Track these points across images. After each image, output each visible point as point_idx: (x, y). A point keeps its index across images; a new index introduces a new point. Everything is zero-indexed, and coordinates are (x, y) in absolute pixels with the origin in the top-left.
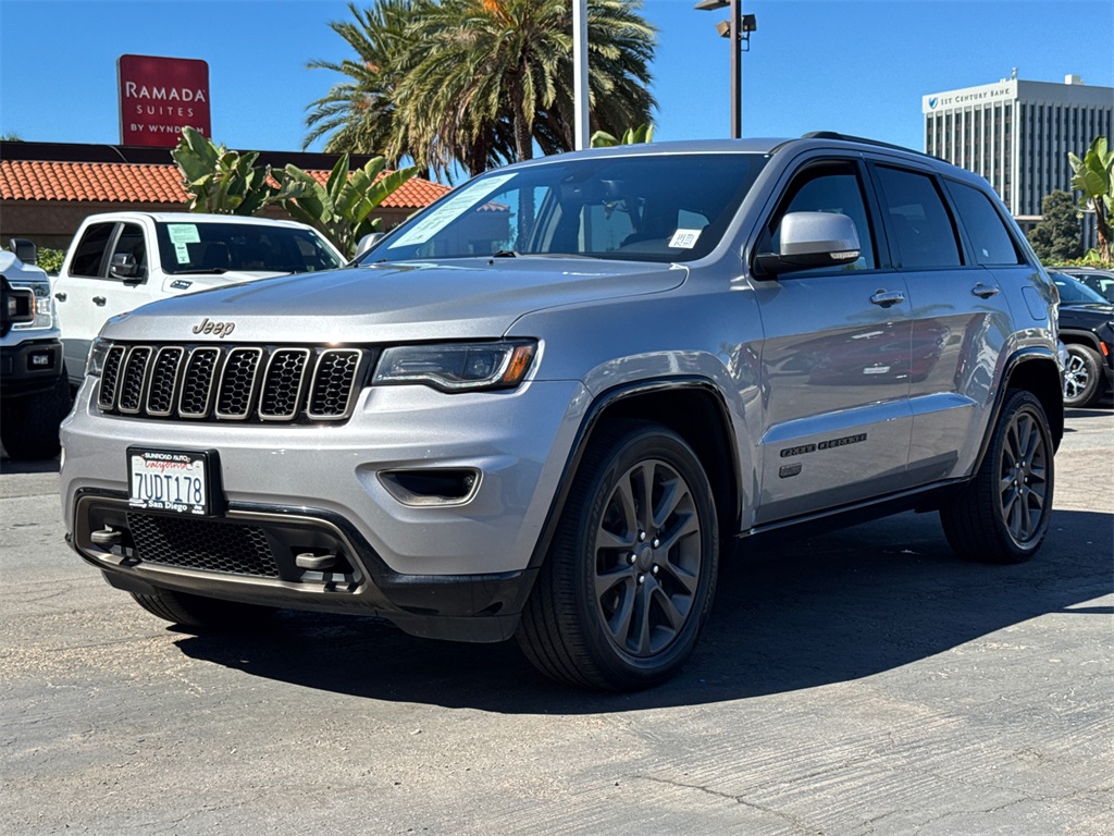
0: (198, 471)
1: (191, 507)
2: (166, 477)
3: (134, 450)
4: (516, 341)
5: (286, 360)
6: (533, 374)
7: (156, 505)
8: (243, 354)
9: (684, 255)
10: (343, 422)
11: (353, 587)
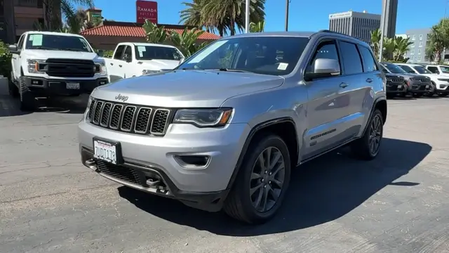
0: (114, 149)
1: (112, 161)
2: (104, 149)
3: (95, 139)
4: (224, 109)
5: (144, 111)
6: (230, 121)
7: (102, 158)
8: (130, 108)
9: (283, 73)
10: (163, 136)
11: (166, 191)
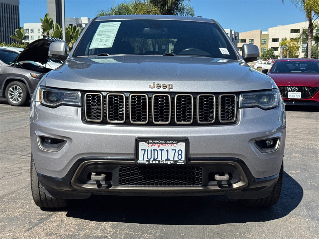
0: (182, 146)
1: (176, 161)
2: (160, 150)
5: (204, 99)
7: (154, 162)
8: (181, 97)
